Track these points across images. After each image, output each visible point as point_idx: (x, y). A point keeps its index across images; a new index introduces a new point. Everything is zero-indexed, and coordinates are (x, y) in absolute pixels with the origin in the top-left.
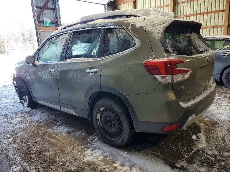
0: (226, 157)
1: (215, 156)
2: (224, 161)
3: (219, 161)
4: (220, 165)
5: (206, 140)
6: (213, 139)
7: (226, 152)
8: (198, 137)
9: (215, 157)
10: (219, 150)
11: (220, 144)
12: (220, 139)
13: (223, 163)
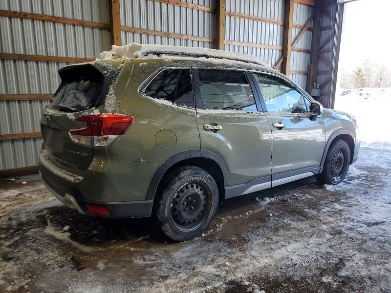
0: (13, 236)
1: (25, 231)
2: (13, 233)
3: (17, 230)
4: (13, 228)
5: (53, 236)
6: (47, 243)
7: (18, 240)
8: (65, 231)
9: (23, 230)
10: (27, 237)
11: (33, 242)
12: (41, 248)
13: (12, 231)
